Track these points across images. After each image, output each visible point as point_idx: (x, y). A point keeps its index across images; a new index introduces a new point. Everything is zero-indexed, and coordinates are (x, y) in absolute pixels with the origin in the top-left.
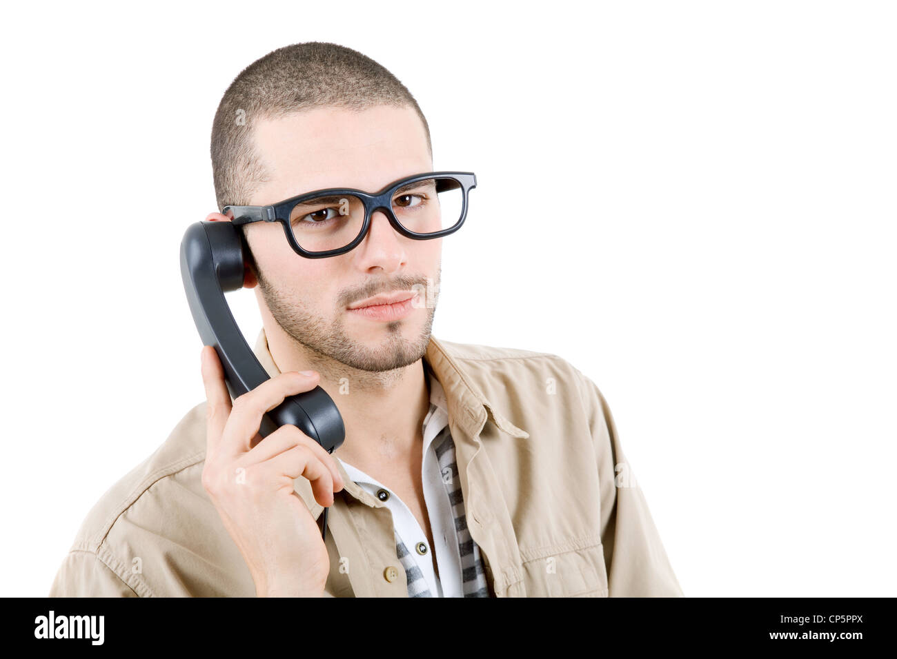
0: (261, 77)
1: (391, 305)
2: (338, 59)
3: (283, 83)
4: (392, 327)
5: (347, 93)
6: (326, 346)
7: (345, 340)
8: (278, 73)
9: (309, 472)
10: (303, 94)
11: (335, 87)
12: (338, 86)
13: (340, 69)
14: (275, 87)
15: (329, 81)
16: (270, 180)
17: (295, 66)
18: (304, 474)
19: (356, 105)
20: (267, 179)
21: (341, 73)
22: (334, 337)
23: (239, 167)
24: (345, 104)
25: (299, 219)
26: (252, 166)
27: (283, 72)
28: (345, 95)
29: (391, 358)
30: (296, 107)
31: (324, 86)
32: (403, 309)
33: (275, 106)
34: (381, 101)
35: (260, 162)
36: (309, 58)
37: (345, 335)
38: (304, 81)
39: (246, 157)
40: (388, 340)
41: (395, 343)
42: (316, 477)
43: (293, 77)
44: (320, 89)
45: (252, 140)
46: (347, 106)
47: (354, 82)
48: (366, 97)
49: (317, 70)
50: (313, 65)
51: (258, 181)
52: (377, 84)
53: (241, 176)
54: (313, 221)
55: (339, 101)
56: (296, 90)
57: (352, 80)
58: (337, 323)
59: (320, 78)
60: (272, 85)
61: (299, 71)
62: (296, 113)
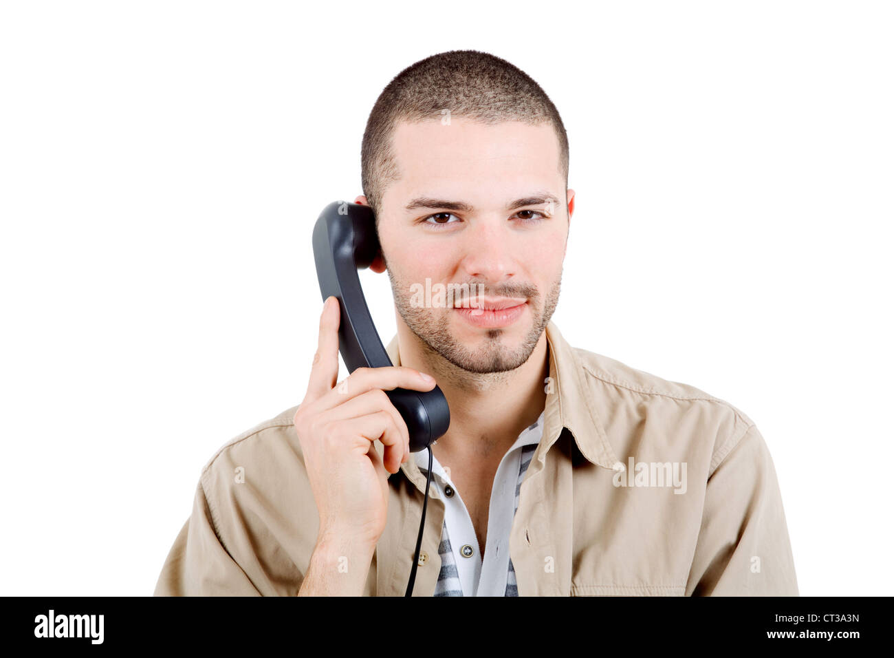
0: (412, 80)
1: (494, 311)
2: (484, 70)
3: (426, 89)
4: (492, 334)
5: (482, 106)
6: (433, 340)
7: (448, 338)
8: (426, 78)
9: (386, 437)
10: (441, 102)
11: (472, 99)
12: (475, 98)
13: (482, 82)
14: (420, 92)
15: (467, 92)
16: (400, 179)
17: (441, 73)
18: (381, 439)
19: (489, 119)
20: (397, 177)
21: (481, 87)
22: (439, 333)
23: (378, 162)
24: (478, 116)
25: (421, 219)
26: (387, 163)
27: (430, 78)
28: (480, 109)
29: (487, 362)
30: (432, 114)
31: (461, 97)
32: (505, 317)
33: (415, 110)
34: (515, 117)
35: (394, 161)
36: (457, 67)
37: (449, 333)
38: (445, 90)
39: (383, 155)
40: (486, 345)
41: (493, 349)
42: (390, 444)
43: (436, 84)
44: (457, 99)
45: (391, 139)
46: (480, 118)
47: (491, 96)
48: (500, 112)
49: (458, 81)
50: (458, 75)
51: (390, 178)
52: (515, 100)
53: (378, 170)
54: (435, 222)
55: (472, 113)
56: (435, 97)
57: (490, 94)
58: (444, 321)
59: (460, 89)
60: (417, 89)
61: (444, 80)
62: (432, 120)
